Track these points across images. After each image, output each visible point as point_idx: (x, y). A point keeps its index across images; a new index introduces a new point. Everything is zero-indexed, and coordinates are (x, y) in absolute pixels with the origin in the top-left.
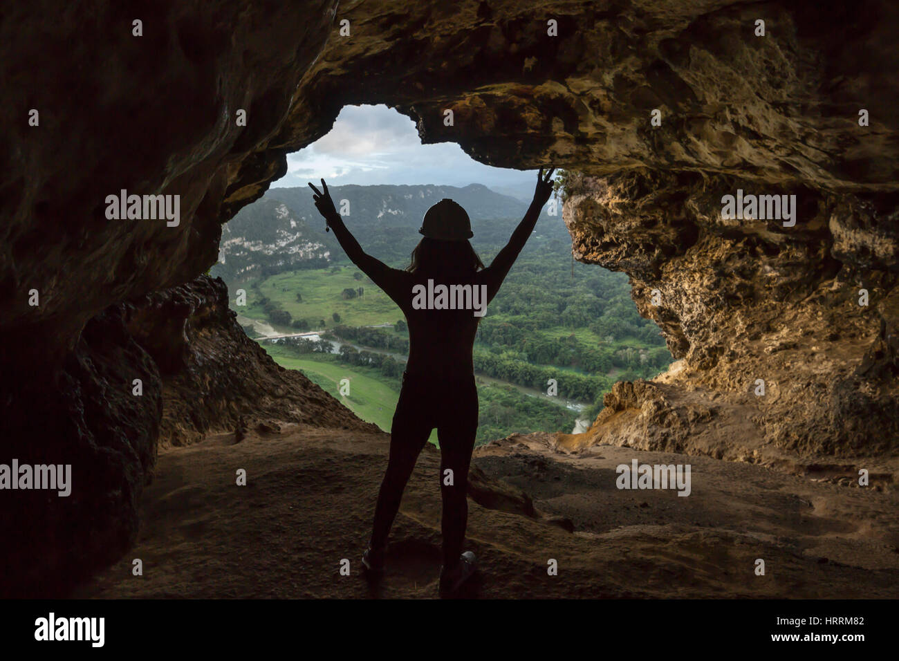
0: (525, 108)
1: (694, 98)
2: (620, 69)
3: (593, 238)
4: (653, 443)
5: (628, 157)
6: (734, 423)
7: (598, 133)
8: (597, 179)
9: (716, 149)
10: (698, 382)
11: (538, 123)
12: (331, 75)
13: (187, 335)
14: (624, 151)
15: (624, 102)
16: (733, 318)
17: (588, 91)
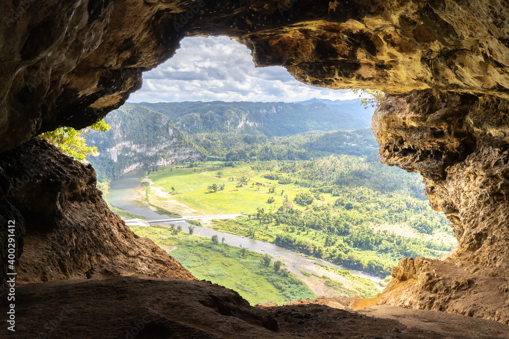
0: (336, 40)
1: (455, 34)
2: (403, 11)
3: (395, 145)
4: (422, 305)
5: (415, 80)
6: (484, 291)
7: (392, 61)
8: (399, 98)
9: (477, 75)
10: (464, 260)
11: (347, 53)
12: (172, 13)
13: (61, 204)
14: (412, 75)
15: (409, 37)
16: (497, 211)
17: (381, 28)
